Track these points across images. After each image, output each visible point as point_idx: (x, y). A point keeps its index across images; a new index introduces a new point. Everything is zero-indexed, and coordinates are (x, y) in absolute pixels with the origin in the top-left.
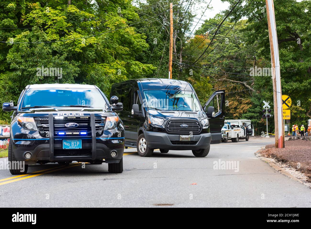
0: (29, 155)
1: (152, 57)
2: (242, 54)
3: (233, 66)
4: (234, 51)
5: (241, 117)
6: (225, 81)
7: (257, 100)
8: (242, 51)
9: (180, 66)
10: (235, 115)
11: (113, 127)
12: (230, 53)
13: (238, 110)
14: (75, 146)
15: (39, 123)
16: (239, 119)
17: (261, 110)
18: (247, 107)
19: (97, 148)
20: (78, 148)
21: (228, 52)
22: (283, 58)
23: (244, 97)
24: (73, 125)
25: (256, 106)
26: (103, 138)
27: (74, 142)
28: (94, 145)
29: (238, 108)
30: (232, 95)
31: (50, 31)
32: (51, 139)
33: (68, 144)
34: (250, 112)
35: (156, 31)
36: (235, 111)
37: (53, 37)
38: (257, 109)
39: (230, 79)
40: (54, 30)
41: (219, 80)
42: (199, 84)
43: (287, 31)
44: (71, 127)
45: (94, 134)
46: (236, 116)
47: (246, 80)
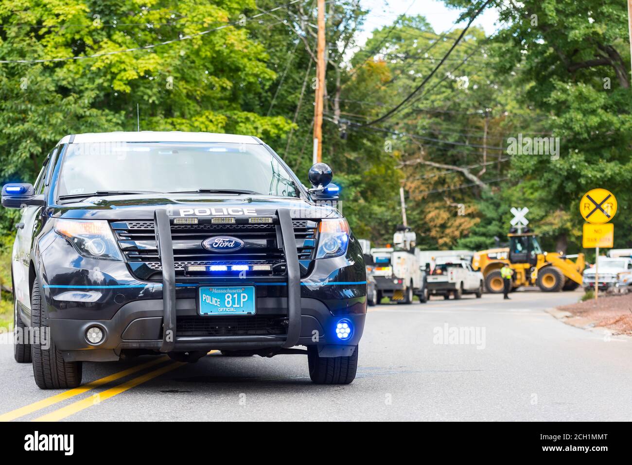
0: (97, 333)
1: (275, 106)
2: (459, 104)
3: (440, 130)
4: (442, 96)
5: (456, 246)
6: (421, 166)
7: (491, 207)
8: (462, 96)
9: (340, 127)
10: (441, 241)
11: (339, 249)
12: (433, 102)
13: (448, 231)
14: (236, 306)
15: (124, 238)
16: (451, 249)
17: (500, 230)
18: (469, 224)
19: (304, 311)
20: (245, 313)
21: (427, 99)
22: (582, 105)
23: (462, 201)
24: (226, 244)
25: (489, 222)
26: (314, 282)
27: (233, 294)
28: (294, 305)
29: (450, 227)
30: (437, 196)
31: (51, 40)
32: (167, 284)
33: (214, 299)
34: (475, 234)
35: (283, 46)
36: (443, 233)
37: (60, 55)
38: (493, 228)
39: (432, 160)
40: (61, 40)
41: (408, 163)
42: (374, 170)
43: (592, 42)
44: (223, 248)
45: (295, 270)
46: (445, 244)
47: (468, 163)
